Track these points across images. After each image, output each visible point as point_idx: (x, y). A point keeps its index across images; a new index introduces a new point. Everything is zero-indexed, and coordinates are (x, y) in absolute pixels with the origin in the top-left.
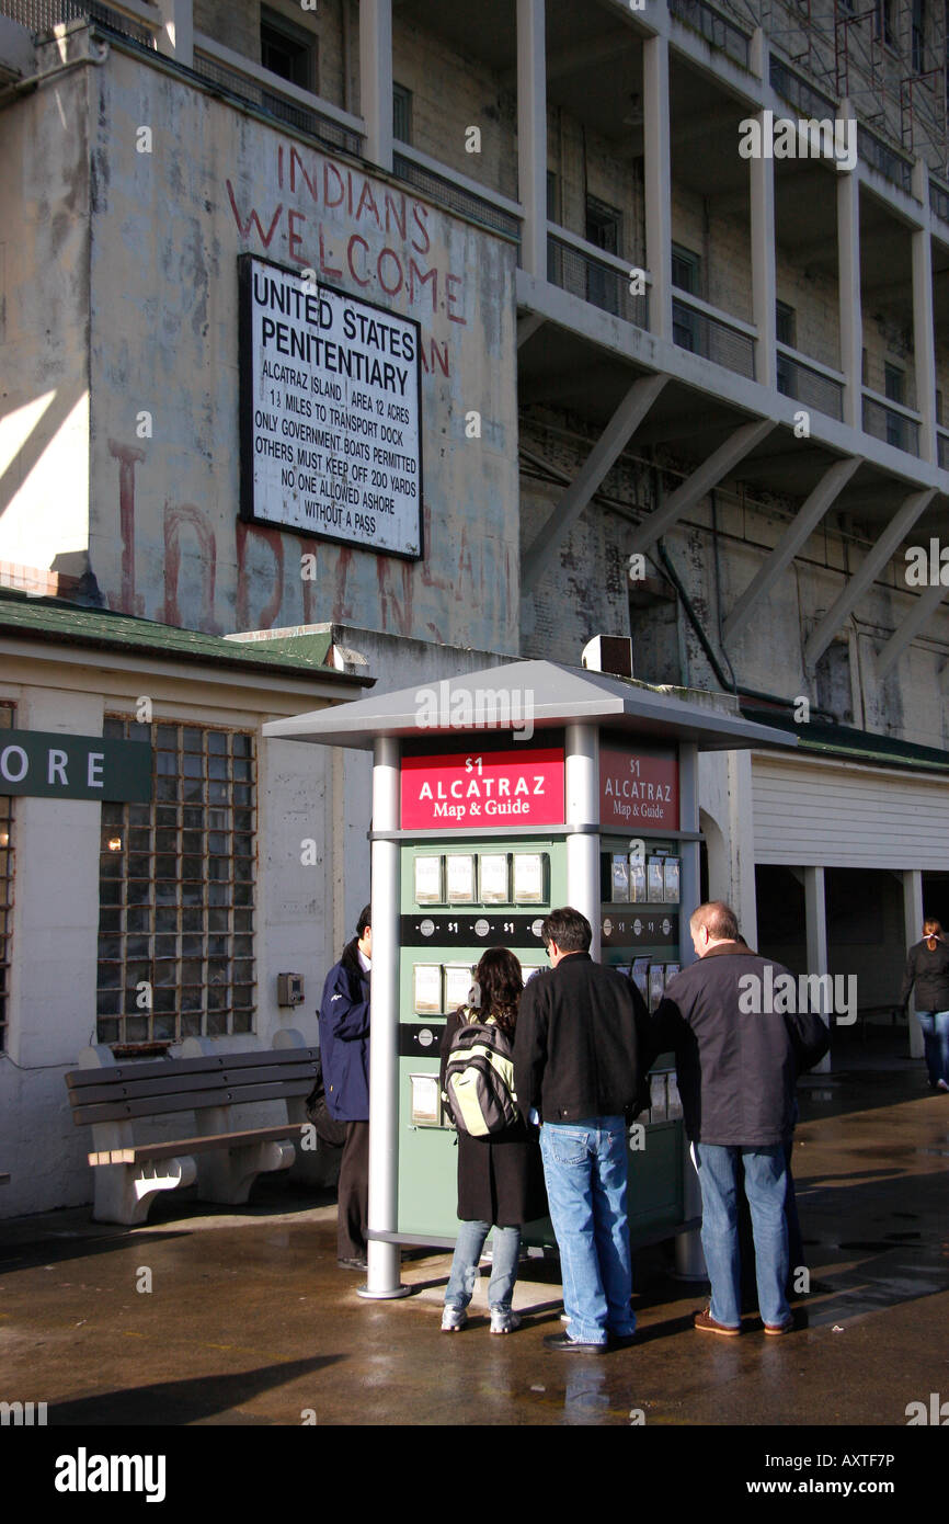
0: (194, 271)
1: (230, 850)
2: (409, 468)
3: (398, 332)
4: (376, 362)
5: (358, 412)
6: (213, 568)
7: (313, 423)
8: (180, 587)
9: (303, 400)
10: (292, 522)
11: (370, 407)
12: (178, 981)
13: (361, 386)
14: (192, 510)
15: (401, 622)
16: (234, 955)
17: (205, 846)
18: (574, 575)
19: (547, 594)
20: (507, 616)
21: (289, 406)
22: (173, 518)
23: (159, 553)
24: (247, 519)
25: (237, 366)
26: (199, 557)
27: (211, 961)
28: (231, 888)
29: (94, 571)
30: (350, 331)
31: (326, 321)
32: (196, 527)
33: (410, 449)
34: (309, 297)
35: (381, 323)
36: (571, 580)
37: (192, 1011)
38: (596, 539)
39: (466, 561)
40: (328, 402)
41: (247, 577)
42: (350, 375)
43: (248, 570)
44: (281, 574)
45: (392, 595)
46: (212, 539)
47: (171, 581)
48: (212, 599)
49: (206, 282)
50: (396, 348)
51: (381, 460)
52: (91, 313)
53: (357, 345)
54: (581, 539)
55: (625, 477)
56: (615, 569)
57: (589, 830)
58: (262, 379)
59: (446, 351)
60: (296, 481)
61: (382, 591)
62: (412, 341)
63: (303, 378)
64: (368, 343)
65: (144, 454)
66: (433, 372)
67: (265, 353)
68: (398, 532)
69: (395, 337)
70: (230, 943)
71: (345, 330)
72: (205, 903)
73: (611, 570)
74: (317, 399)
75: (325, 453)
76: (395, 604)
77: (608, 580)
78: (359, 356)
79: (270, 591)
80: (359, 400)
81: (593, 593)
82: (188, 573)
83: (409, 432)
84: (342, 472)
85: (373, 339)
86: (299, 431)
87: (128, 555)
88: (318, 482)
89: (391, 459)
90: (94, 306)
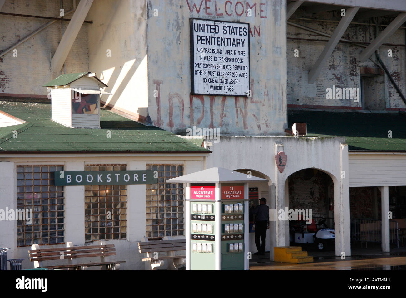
0: (176, 27)
1: (177, 193)
2: (245, 69)
3: (241, 28)
4: (234, 39)
5: (228, 56)
6: (183, 109)
7: (213, 62)
8: (173, 116)
9: (209, 57)
10: (206, 93)
11: (232, 53)
12: (165, 223)
13: (229, 48)
14: (177, 94)
15: (243, 116)
16: (178, 217)
17: (171, 193)
18: (334, 72)
19: (322, 81)
20: (282, 108)
21: (205, 59)
22: (171, 97)
23: (167, 107)
24: (192, 94)
25: (190, 51)
26: (179, 107)
27: (173, 219)
28: (178, 202)
29: (150, 115)
30: (225, 32)
31: (217, 31)
32: (178, 99)
33: (246, 63)
34: (211, 25)
35: (235, 27)
36: (333, 74)
37: (168, 230)
38: (346, 57)
39: (266, 93)
40: (218, 55)
41: (193, 110)
42: (225, 45)
43: (193, 108)
44: (203, 107)
45: (240, 108)
46: (183, 101)
47: (171, 114)
48: (183, 117)
49: (180, 29)
50: (241, 33)
51: (236, 68)
52: (148, 46)
53: (227, 36)
54: (339, 58)
55: (361, 30)
56: (354, 67)
57: (219, 201)
58: (197, 53)
59: (259, 29)
60: (208, 81)
61: (236, 107)
62: (246, 30)
63: (209, 50)
64: (231, 34)
65: (163, 81)
66: (255, 36)
67: (197, 45)
68: (241, 89)
69: (240, 30)
70: (177, 215)
71: (223, 32)
72: (171, 206)
73: (353, 68)
74: (215, 55)
75: (217, 70)
76: (241, 110)
77: (350, 72)
78: (228, 39)
79: (200, 113)
80: (228, 52)
81: (344, 78)
82: (176, 111)
83: (245, 58)
84: (222, 75)
85: (233, 32)
86: (208, 66)
87: (159, 110)
88: (215, 80)
89: (239, 68)
90: (148, 44)
